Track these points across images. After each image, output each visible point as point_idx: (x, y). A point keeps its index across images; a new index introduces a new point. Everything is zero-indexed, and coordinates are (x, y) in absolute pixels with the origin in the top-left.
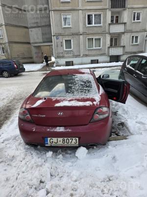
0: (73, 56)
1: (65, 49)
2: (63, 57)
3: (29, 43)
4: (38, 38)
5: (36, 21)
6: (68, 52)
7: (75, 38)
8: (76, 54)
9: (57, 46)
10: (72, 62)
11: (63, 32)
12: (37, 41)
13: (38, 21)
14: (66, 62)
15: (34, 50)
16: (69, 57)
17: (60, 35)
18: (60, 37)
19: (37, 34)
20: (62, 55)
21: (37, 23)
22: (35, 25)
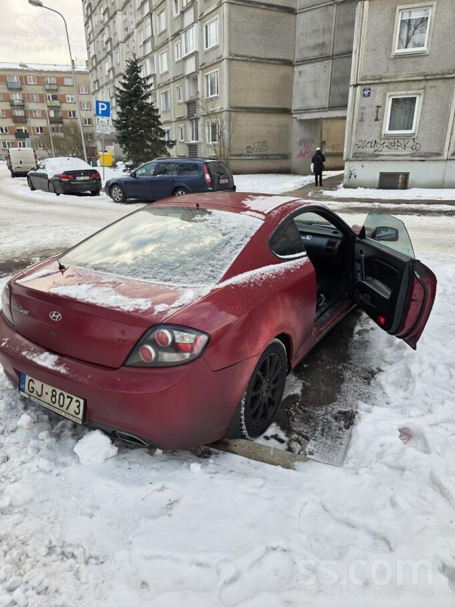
0: (412, 155)
1: (386, 130)
2: (374, 157)
3: (287, 111)
4: (315, 95)
5: (320, 41)
6: (394, 142)
7: (430, 92)
8: (424, 149)
9: (361, 120)
10: (406, 175)
11: (391, 73)
12: (313, 103)
13: (328, 38)
14: (383, 175)
15: (297, 133)
16: (396, 159)
17: (379, 81)
18: (378, 90)
19: (315, 81)
20: (371, 151)
21: (323, 45)
22: (316, 53)
